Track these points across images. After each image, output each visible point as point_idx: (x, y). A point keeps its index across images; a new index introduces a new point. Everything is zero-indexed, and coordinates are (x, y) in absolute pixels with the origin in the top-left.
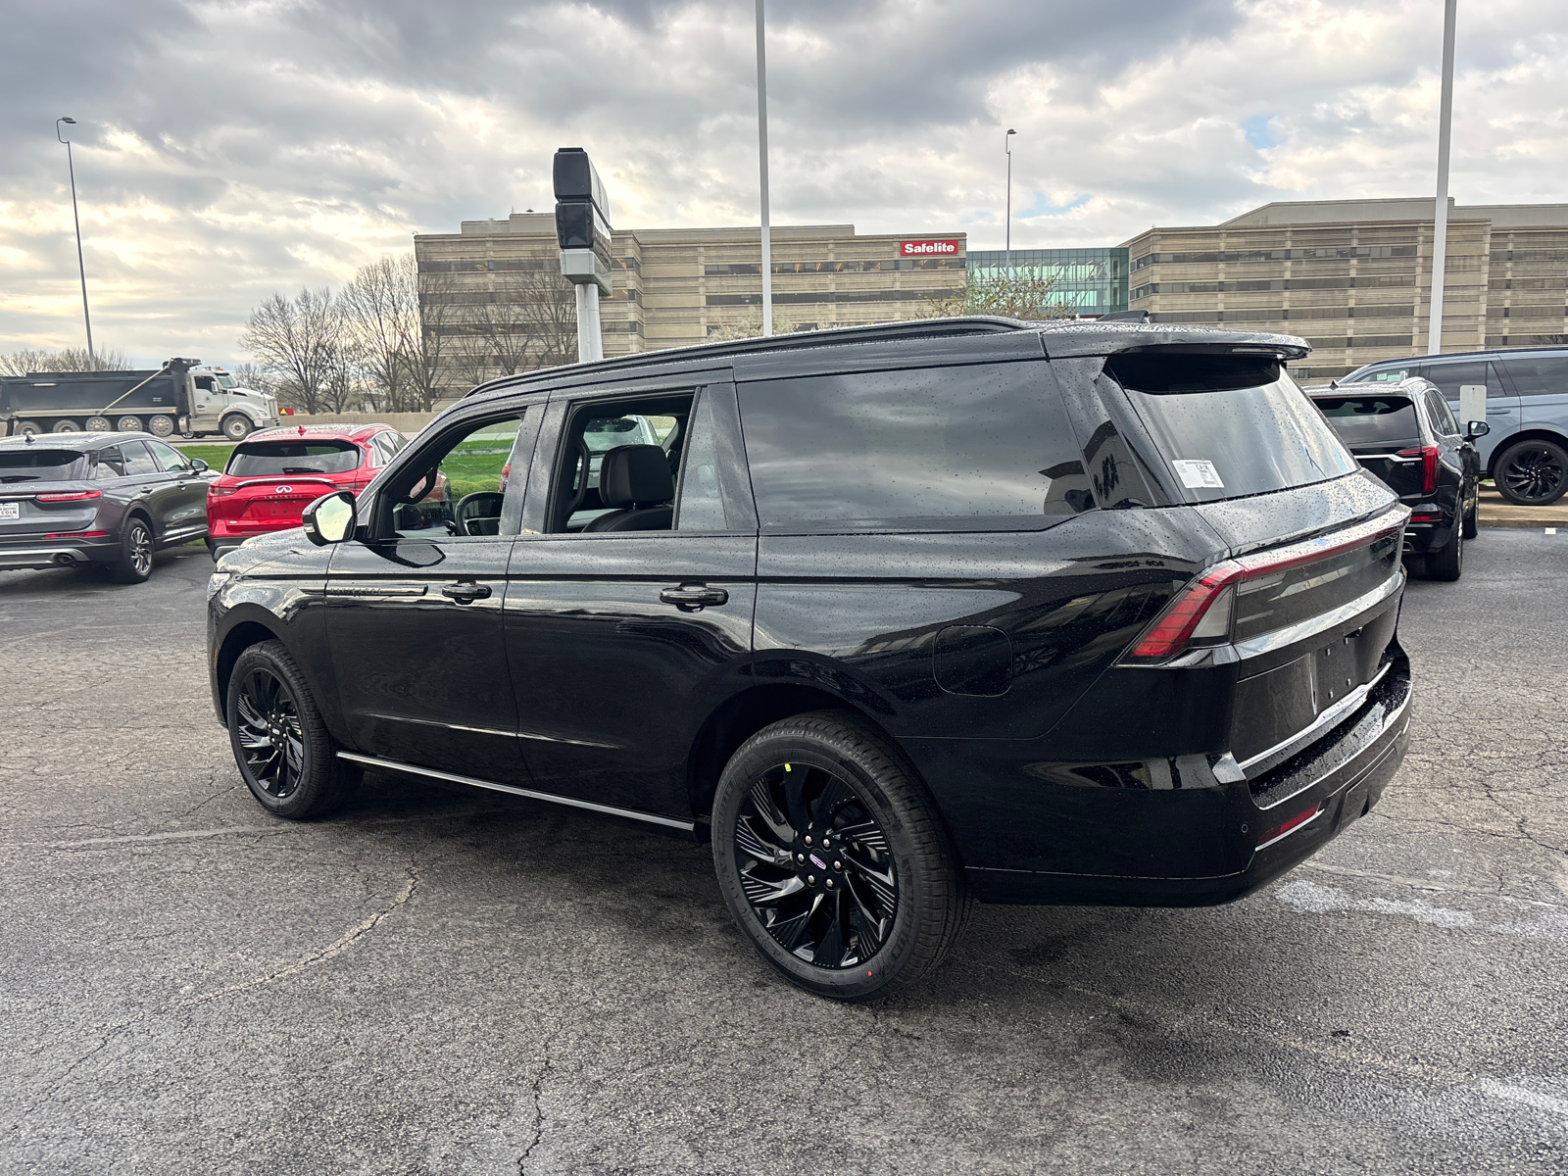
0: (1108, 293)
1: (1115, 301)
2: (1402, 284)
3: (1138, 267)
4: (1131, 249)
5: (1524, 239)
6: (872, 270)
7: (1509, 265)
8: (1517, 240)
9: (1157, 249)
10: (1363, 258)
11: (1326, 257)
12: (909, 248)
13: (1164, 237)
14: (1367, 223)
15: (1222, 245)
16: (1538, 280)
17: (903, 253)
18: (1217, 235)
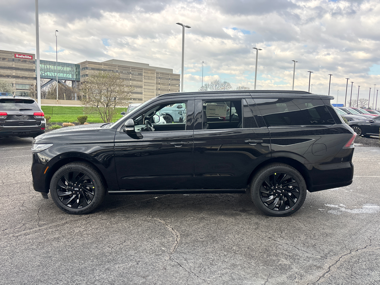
0: (75, 75)
1: (77, 77)
2: (140, 81)
3: (83, 70)
4: (80, 65)
5: (161, 75)
6: (5, 60)
7: (159, 79)
8: (160, 75)
9: (87, 66)
10: (132, 74)
11: (125, 73)
12: (17, 56)
13: (89, 63)
14: (133, 67)
15: (103, 67)
16: (164, 83)
17: (15, 57)
18: (102, 65)
